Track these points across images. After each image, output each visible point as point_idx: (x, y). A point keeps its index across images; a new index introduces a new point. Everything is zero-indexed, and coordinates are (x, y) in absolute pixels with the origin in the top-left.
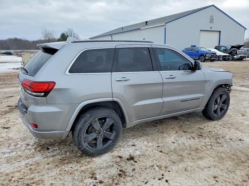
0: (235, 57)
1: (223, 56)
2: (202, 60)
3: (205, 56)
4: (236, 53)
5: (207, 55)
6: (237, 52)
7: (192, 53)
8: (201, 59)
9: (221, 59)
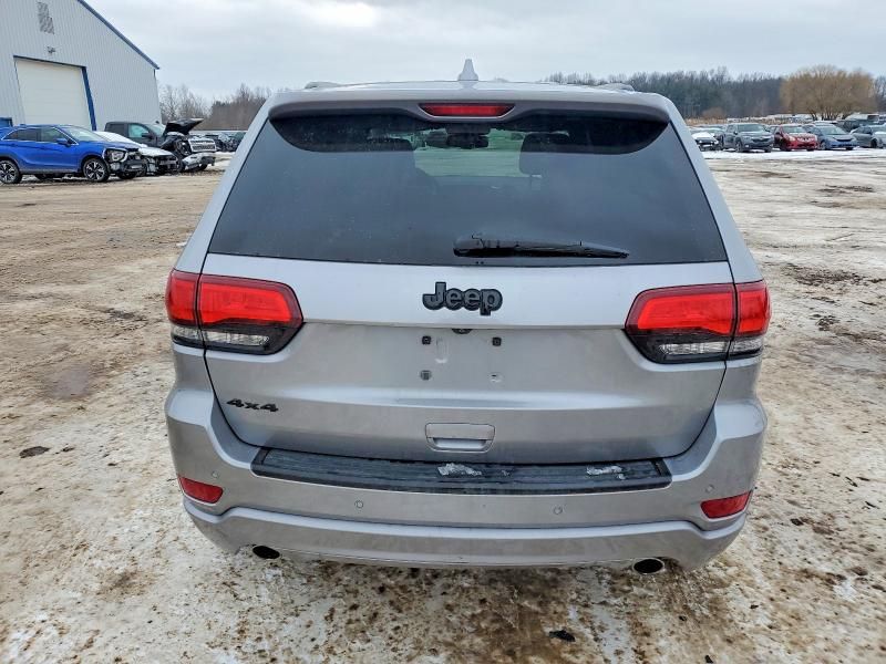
0: (188, 159)
1: (155, 158)
2: (94, 176)
3: (108, 158)
4: (187, 147)
5: (114, 156)
6: (187, 142)
7: (43, 148)
8: (90, 172)
9: (153, 168)
